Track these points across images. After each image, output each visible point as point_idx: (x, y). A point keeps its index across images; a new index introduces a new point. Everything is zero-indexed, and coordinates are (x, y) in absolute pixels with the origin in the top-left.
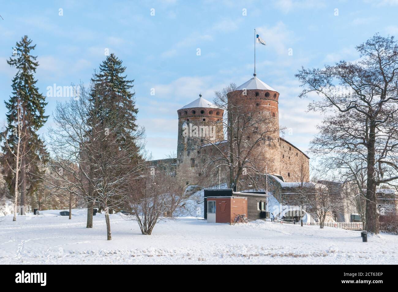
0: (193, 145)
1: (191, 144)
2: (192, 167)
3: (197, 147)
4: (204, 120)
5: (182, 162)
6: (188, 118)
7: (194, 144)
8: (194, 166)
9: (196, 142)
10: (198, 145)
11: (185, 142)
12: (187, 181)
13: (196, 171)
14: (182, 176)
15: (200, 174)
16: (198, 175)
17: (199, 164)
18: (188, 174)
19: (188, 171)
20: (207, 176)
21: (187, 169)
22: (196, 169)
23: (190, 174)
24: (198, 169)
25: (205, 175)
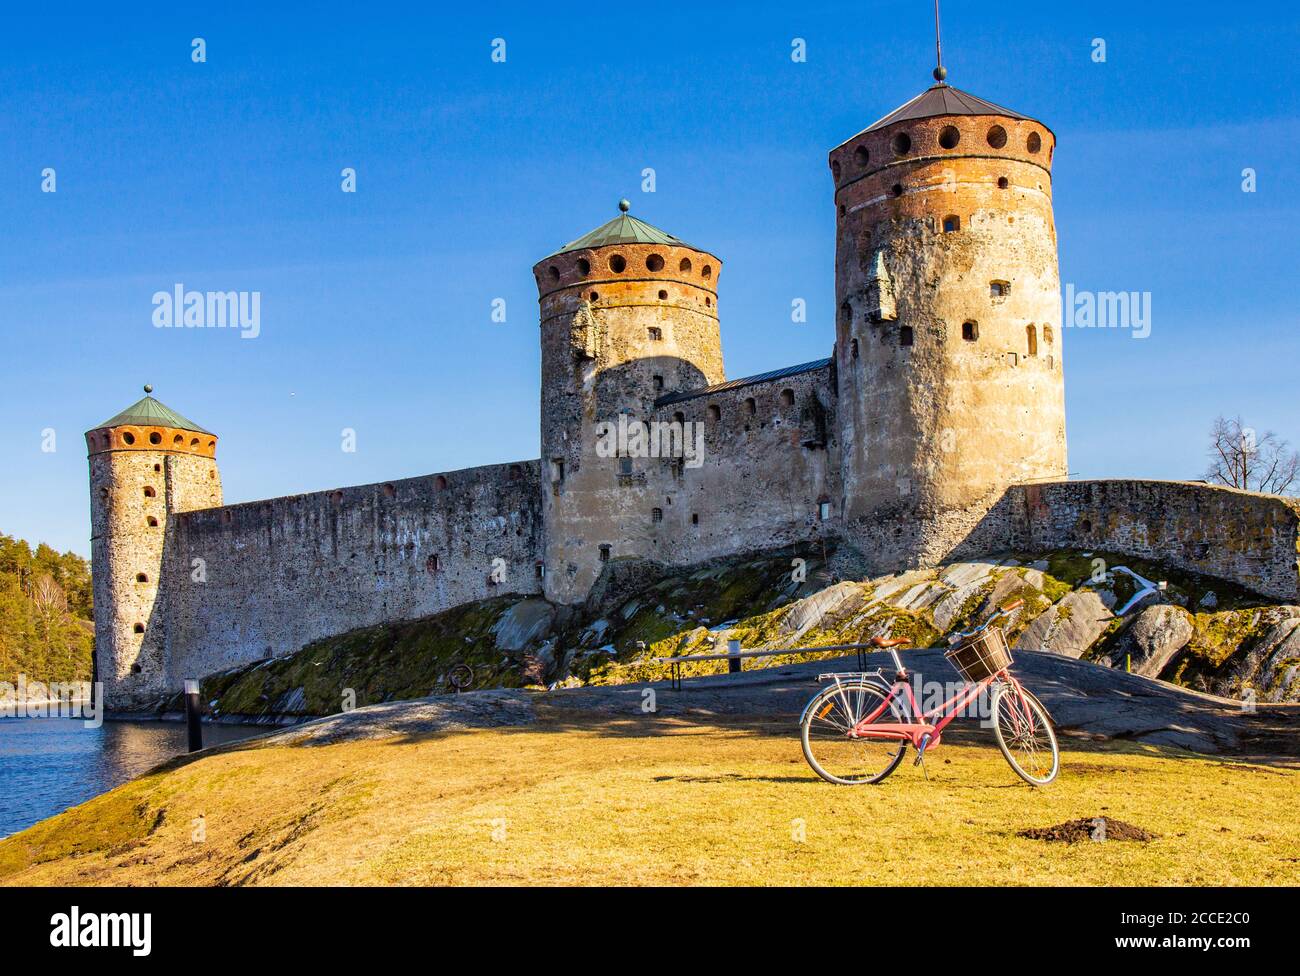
0: (623, 396)
1: (616, 395)
2: (621, 485)
3: (640, 404)
4: (663, 295)
5: (576, 468)
6: (596, 288)
7: (629, 394)
8: (630, 484)
9: (634, 385)
10: (644, 398)
11: (586, 388)
12: (600, 543)
13: (640, 501)
14: (577, 524)
15: (658, 513)
16: (647, 519)
17: (651, 472)
18: (607, 514)
19: (605, 503)
20: (695, 519)
21: (601, 493)
22: (639, 493)
23: (616, 512)
24: (647, 495)
25: (687, 515)
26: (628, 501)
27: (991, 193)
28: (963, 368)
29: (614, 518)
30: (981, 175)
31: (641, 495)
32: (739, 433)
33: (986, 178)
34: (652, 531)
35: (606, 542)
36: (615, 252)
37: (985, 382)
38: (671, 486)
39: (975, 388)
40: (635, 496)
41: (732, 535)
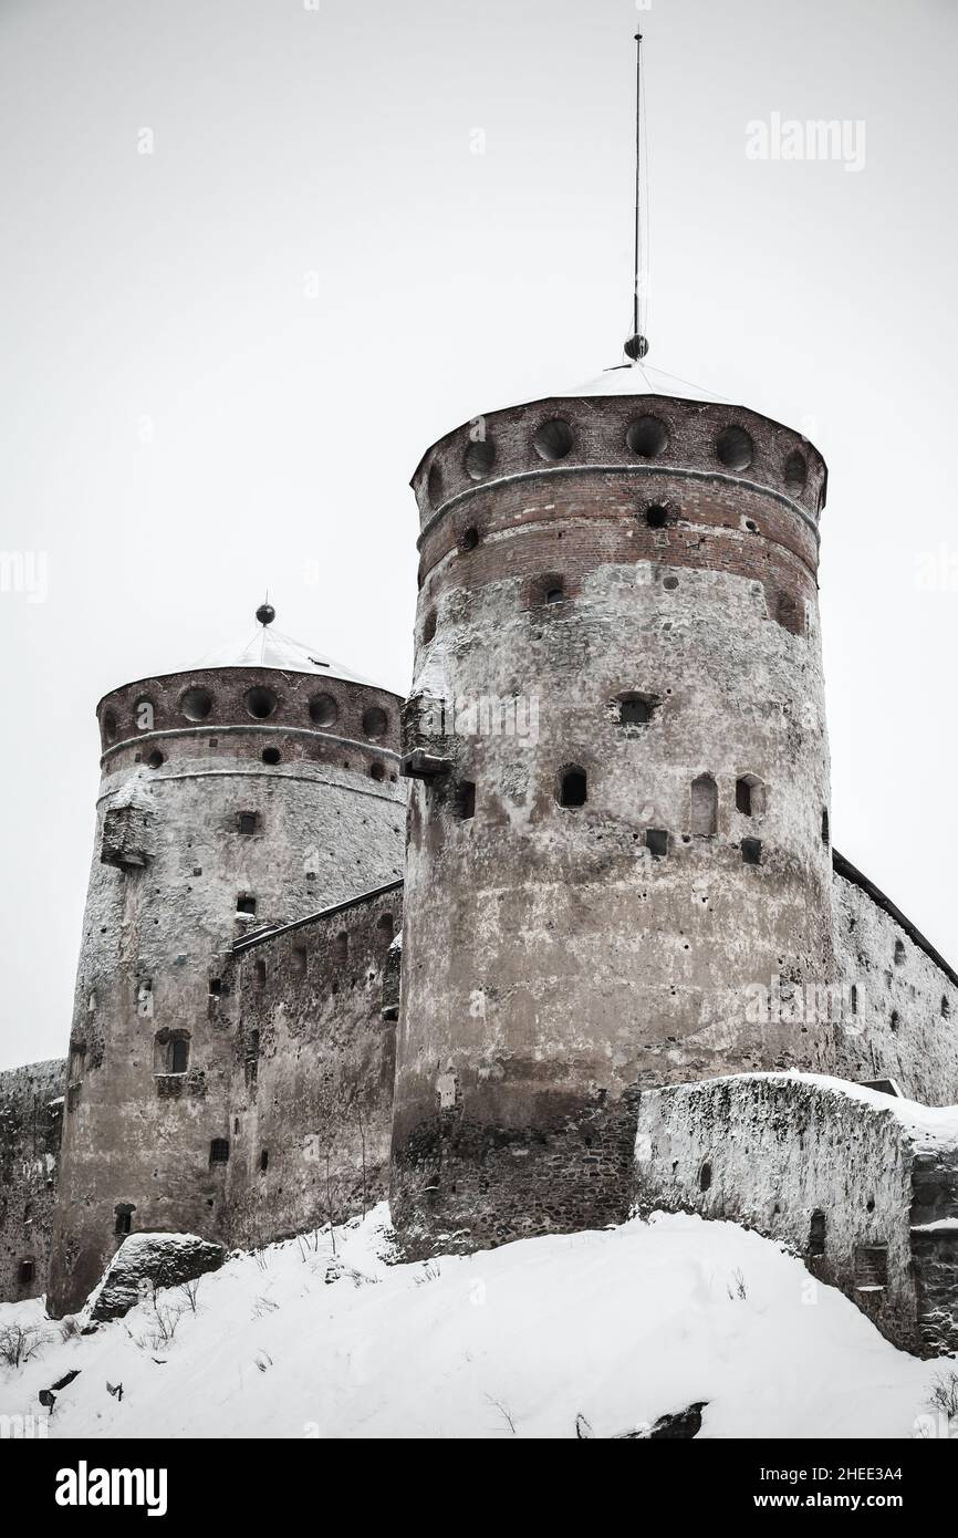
2: (161, 1094)
3: (208, 946)
4: (271, 757)
5: (98, 1061)
6: (162, 745)
7: (192, 929)
8: (175, 1092)
9: (202, 913)
10: (217, 936)
11: (127, 918)
12: (117, 1201)
13: (193, 1125)
14: (91, 1165)
15: (219, 1150)
16: (201, 1160)
17: (216, 1072)
18: (134, 1147)
19: (133, 1126)
20: (264, 1162)
21: (129, 1110)
22: (190, 1107)
23: (149, 1145)
24: (205, 1113)
25: (253, 1152)
26: (171, 1125)
27: (630, 534)
28: (553, 859)
29: (144, 1155)
30: (611, 503)
31: (194, 1113)
32: (325, 999)
33: (623, 509)
34: (207, 1182)
35: (130, 1200)
36: (194, 683)
37: (596, 885)
38: (241, 1098)
39: (576, 898)
40: (183, 1113)
41: (304, 1192)
